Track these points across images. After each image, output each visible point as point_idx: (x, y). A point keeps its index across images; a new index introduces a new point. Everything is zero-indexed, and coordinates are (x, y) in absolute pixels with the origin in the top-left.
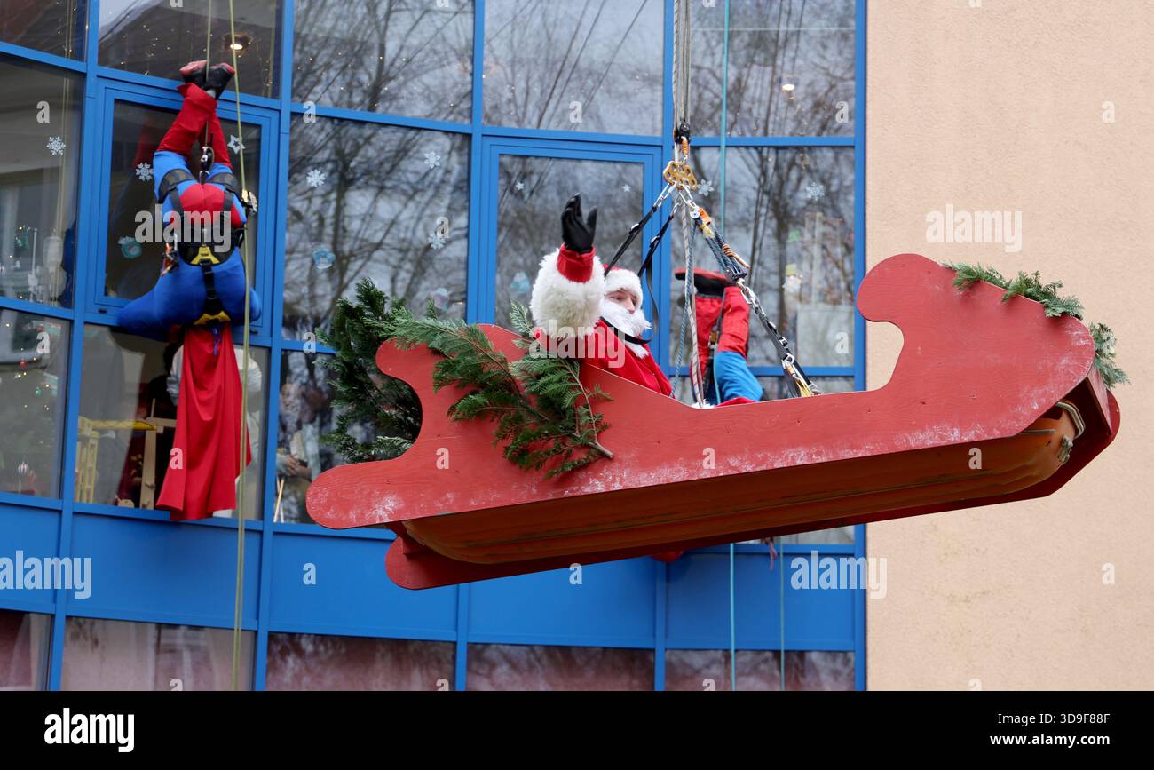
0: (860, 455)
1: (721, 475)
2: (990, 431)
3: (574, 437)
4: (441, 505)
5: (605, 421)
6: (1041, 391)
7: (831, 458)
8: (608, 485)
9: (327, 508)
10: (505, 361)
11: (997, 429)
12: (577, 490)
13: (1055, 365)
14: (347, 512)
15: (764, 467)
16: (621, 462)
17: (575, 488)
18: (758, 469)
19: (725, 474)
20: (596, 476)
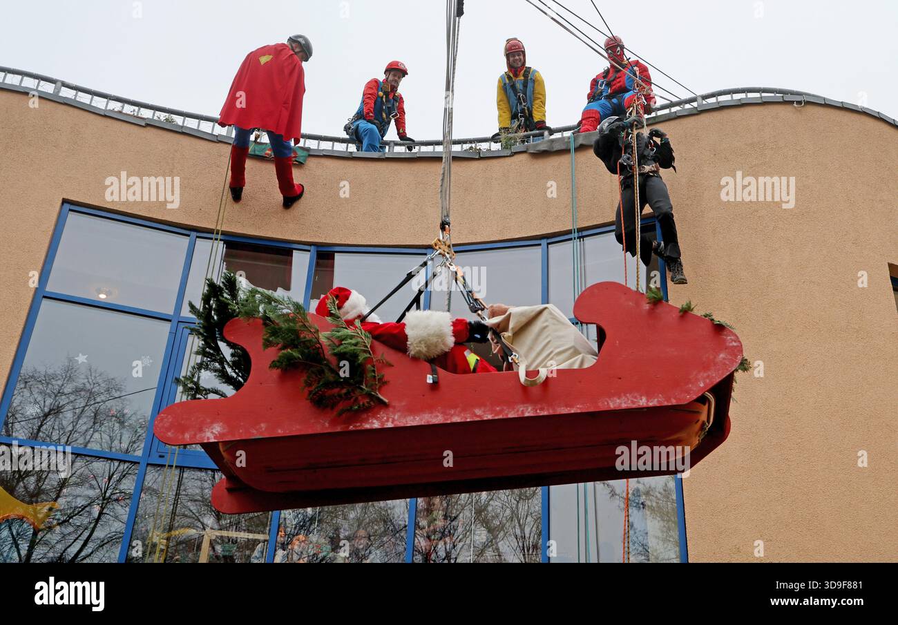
0: (573, 412)
1: (468, 420)
2: (668, 399)
3: (362, 389)
4: (255, 432)
5: (386, 379)
6: (705, 375)
7: (551, 412)
8: (383, 423)
9: (168, 429)
10: (317, 331)
11: (675, 398)
12: (359, 426)
13: (715, 357)
14: (183, 433)
15: (501, 417)
16: (394, 407)
17: (358, 424)
18: (496, 418)
19: (471, 420)
20: (374, 417)
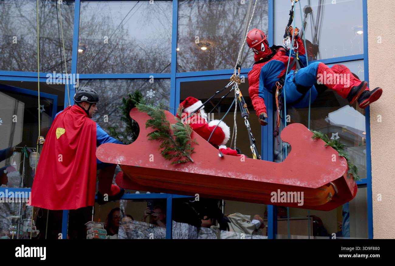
1: (225, 177)
2: (309, 185)
3: (184, 153)
4: (137, 163)
5: (195, 151)
6: (327, 177)
7: (260, 180)
9: (102, 155)
10: (169, 124)
11: (311, 185)
12: (180, 170)
13: (334, 170)
14: (107, 158)
16: (196, 164)
17: (179, 169)
18: (237, 178)
20: (187, 167)
